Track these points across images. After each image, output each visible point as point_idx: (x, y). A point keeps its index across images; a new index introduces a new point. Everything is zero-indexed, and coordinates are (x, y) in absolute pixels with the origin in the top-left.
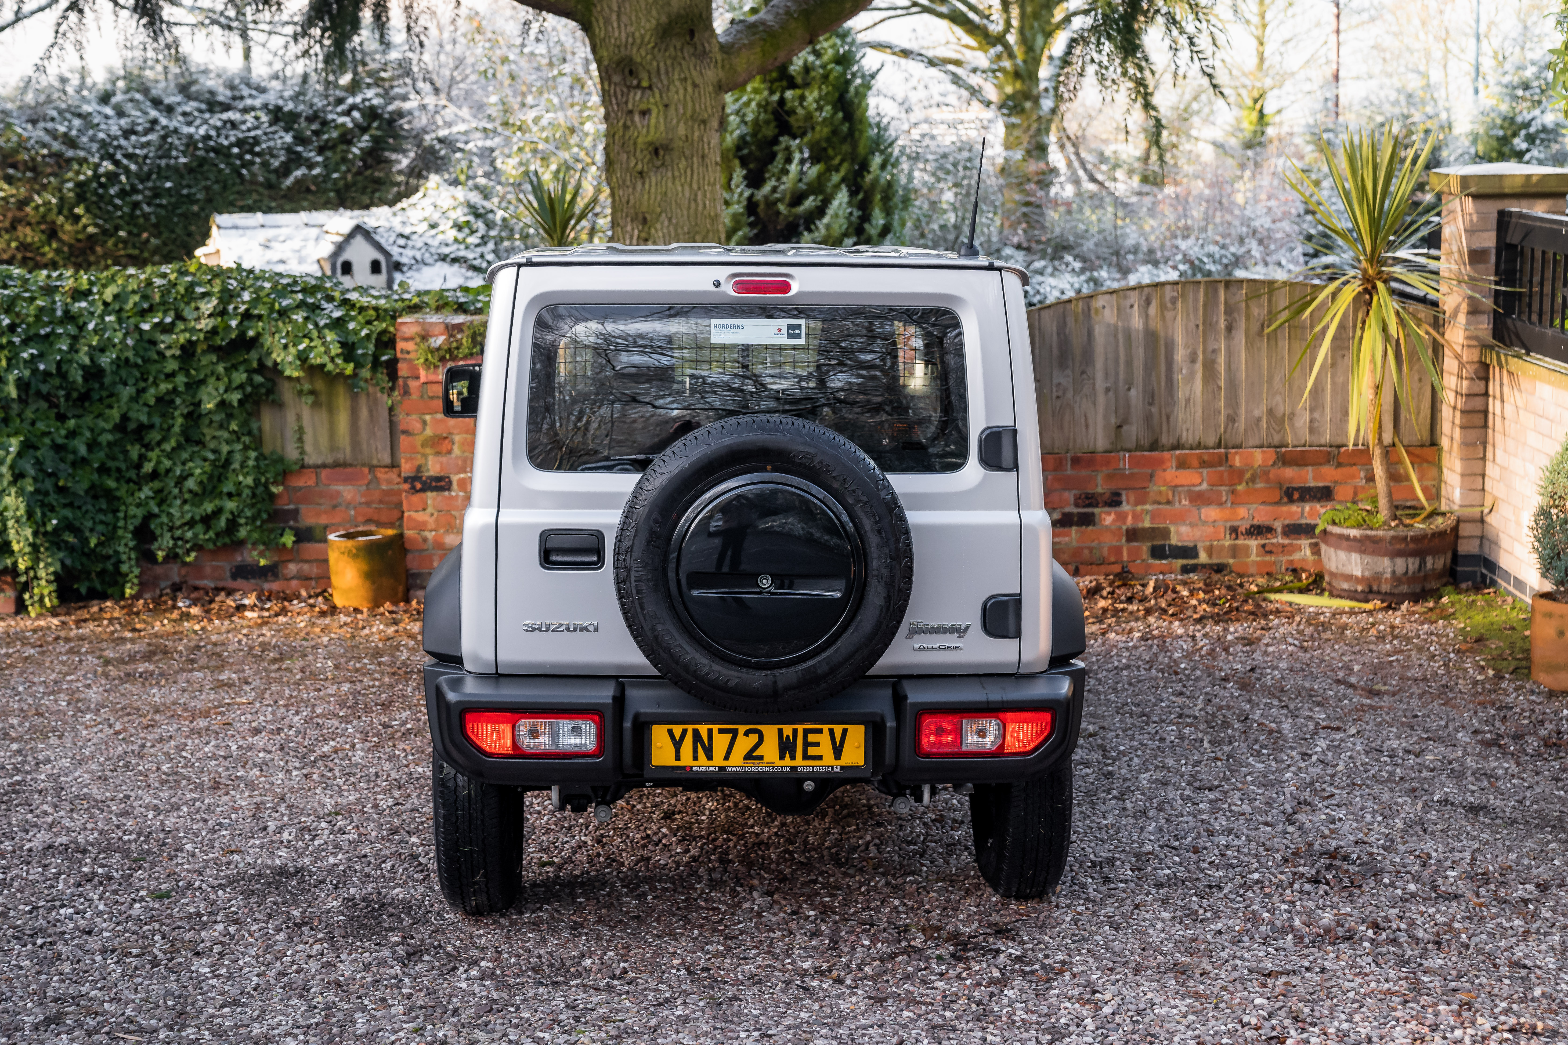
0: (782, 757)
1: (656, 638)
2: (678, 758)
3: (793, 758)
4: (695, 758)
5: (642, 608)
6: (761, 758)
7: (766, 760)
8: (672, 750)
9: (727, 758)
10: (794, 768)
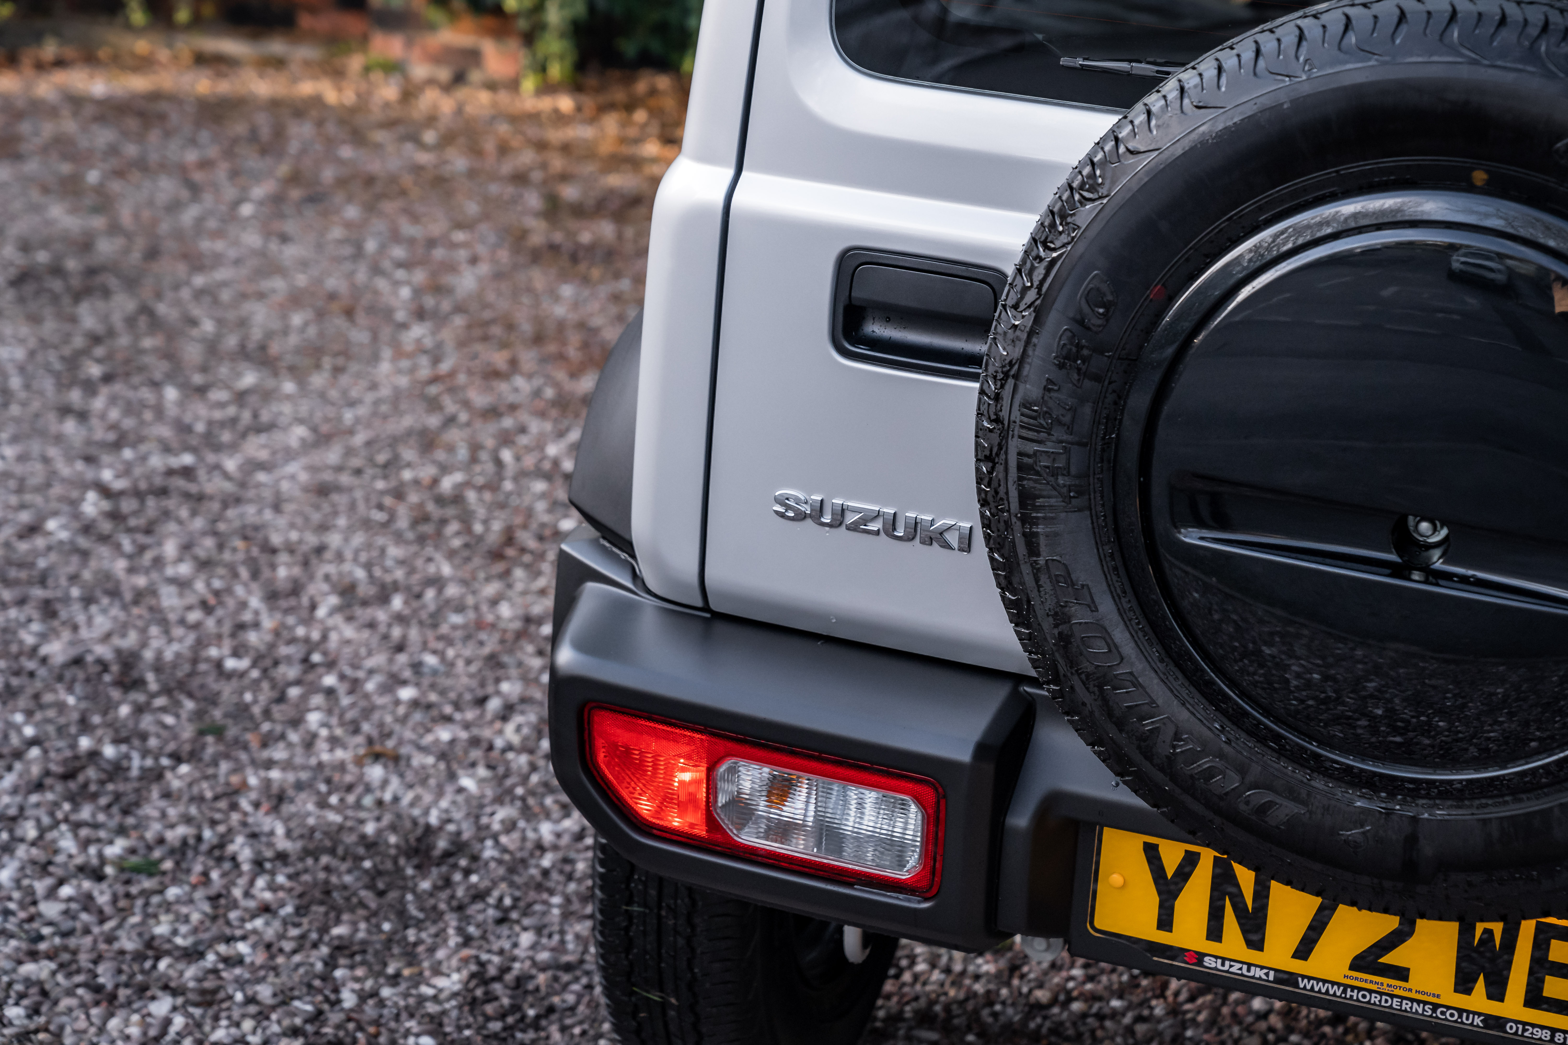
0: (1464, 985)
1: (1065, 640)
2: (1165, 922)
3: (1497, 992)
4: (1215, 933)
5: (1033, 550)
6: (1402, 974)
7: (1414, 982)
8: (1152, 900)
9: (1303, 951)
10: (1496, 1022)
